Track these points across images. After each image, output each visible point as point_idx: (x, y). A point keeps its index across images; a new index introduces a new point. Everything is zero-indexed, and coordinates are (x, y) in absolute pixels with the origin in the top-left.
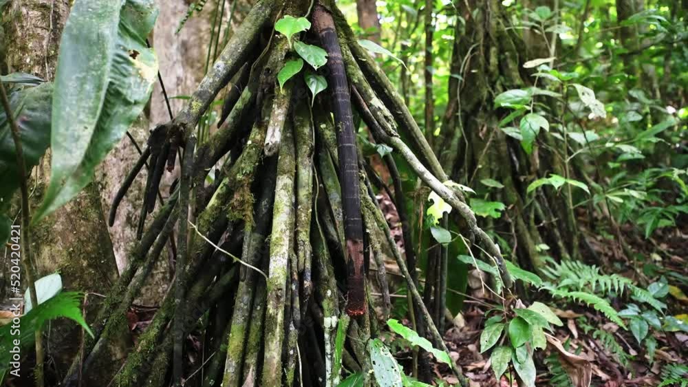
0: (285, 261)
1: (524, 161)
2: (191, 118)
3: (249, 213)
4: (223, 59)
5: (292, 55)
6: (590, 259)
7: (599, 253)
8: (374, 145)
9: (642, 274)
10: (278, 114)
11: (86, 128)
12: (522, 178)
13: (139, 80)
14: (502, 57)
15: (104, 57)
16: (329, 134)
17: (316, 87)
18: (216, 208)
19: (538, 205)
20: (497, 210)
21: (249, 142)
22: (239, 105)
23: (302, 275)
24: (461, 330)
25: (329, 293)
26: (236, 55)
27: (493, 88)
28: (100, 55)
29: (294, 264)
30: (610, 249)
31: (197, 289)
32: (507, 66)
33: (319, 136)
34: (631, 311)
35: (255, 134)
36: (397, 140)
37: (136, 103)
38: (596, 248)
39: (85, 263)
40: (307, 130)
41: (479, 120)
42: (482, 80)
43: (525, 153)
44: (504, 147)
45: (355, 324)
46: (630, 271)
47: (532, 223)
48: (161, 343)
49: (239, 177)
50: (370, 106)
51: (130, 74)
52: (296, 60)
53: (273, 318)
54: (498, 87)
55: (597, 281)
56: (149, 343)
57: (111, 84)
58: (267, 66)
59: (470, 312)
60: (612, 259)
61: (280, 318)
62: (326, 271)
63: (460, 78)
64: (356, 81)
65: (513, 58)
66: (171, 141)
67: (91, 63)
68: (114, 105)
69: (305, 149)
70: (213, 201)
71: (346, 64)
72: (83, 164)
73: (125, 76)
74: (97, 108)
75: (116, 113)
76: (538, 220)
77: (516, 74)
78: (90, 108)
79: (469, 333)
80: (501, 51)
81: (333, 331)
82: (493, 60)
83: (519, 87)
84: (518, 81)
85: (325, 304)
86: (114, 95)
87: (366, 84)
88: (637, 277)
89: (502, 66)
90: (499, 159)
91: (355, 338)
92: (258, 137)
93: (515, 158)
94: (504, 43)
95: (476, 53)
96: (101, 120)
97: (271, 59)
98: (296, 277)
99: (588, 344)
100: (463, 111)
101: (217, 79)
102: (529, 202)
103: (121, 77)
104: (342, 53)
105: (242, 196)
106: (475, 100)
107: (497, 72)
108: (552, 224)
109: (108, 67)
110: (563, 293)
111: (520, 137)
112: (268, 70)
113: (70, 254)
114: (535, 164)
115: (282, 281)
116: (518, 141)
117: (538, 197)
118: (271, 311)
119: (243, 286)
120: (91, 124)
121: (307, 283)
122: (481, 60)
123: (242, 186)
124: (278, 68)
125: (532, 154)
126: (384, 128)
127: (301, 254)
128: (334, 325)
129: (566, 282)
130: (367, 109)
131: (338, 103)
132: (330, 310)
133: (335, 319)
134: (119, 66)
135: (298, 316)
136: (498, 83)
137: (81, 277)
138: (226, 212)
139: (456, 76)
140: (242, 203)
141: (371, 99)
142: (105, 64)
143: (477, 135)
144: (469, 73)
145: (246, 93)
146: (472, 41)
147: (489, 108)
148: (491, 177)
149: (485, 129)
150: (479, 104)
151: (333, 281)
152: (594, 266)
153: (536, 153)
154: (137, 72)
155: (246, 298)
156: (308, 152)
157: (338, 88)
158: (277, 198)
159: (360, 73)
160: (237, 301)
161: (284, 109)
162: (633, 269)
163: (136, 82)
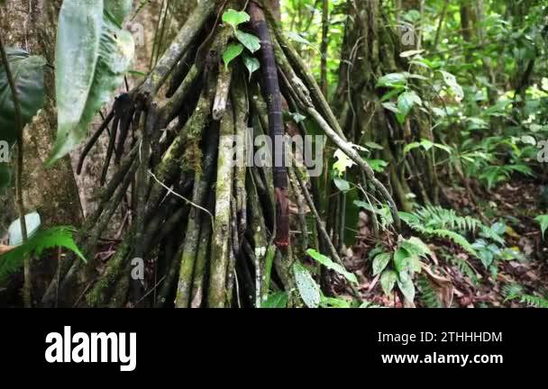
0: (228, 204)
1: (397, 129)
2: (153, 88)
3: (198, 165)
4: (178, 42)
5: (233, 41)
6: (447, 205)
7: (453, 201)
8: (290, 114)
9: (485, 217)
10: (223, 87)
11: (82, 92)
12: (396, 142)
13: (120, 56)
14: (382, 48)
15: (93, 36)
16: (260, 104)
17: (252, 67)
18: (171, 161)
19: (406, 163)
20: (381, 166)
21: (198, 109)
22: (188, 78)
23: (239, 214)
24: (351, 259)
25: (259, 229)
26: (188, 39)
27: (375, 72)
28: (89, 34)
29: (234, 206)
30: (460, 197)
31: (153, 225)
32: (386, 55)
33: (252, 105)
34: (480, 244)
35: (202, 103)
36: (313, 110)
37: (118, 74)
38: (450, 197)
39: (57, 205)
40: (243, 101)
41: (363, 97)
42: (367, 66)
43: (399, 124)
44: (382, 118)
45: (280, 254)
46: (476, 215)
47: (403, 177)
48: (123, 268)
49: (190, 136)
50: (292, 83)
51: (113, 51)
52: (236, 45)
53: (219, 248)
54: (379, 71)
55: (455, 222)
56: (114, 268)
57: (100, 58)
58: (211, 49)
59: (356, 246)
60: (462, 206)
61: (225, 248)
62: (257, 212)
63: (350, 63)
64: (281, 63)
65: (390, 49)
66: (136, 106)
67: (83, 41)
68: (101, 75)
69: (242, 115)
70: (168, 155)
71: (274, 49)
72: (81, 121)
73: (109, 52)
74: (89, 77)
75: (102, 82)
76: (407, 175)
77: (392, 62)
78: (84, 76)
79: (356, 261)
80: (381, 43)
81: (263, 259)
82: (375, 50)
83: (394, 72)
84: (394, 67)
85: (256, 238)
86: (102, 68)
87: (289, 66)
88: (481, 218)
89: (381, 55)
90: (379, 127)
91: (280, 263)
92: (205, 105)
93: (390, 126)
94: (384, 37)
95: (362, 44)
96: (92, 87)
97: (216, 43)
98: (235, 216)
99: (446, 270)
100: (351, 89)
101: (173, 58)
102: (400, 160)
103: (107, 53)
104: (271, 40)
105: (193, 151)
106: (361, 81)
107: (378, 59)
108: (416, 177)
109: (97, 44)
110: (430, 231)
111: (396, 110)
112: (212, 51)
113: (44, 196)
114: (407, 132)
115: (226, 219)
116: (394, 114)
117: (407, 157)
118: (218, 243)
119: (192, 223)
120: (85, 89)
121: (244, 221)
122: (366, 49)
123: (192, 143)
124: (222, 51)
125: (404, 124)
126: (303, 100)
127: (239, 197)
128: (263, 254)
129: (432, 222)
130: (289, 85)
131: (268, 80)
132: (260, 242)
133: (264, 249)
134: (105, 44)
135: (237, 247)
136: (379, 68)
137: (53, 216)
138: (179, 164)
139: (346, 61)
140: (193, 157)
141: (293, 77)
142: (94, 41)
143: (362, 108)
144: (357, 60)
145: (194, 70)
146: (359, 34)
147: (371, 87)
148: (372, 141)
149: (368, 103)
150: (363, 84)
151: (262, 219)
152: (451, 210)
153: (408, 123)
154: (119, 50)
155: (195, 232)
156: (244, 118)
157: (269, 68)
158: (220, 153)
159: (284, 57)
160: (187, 235)
161: (228, 84)
162: (479, 214)
163: (117, 58)
